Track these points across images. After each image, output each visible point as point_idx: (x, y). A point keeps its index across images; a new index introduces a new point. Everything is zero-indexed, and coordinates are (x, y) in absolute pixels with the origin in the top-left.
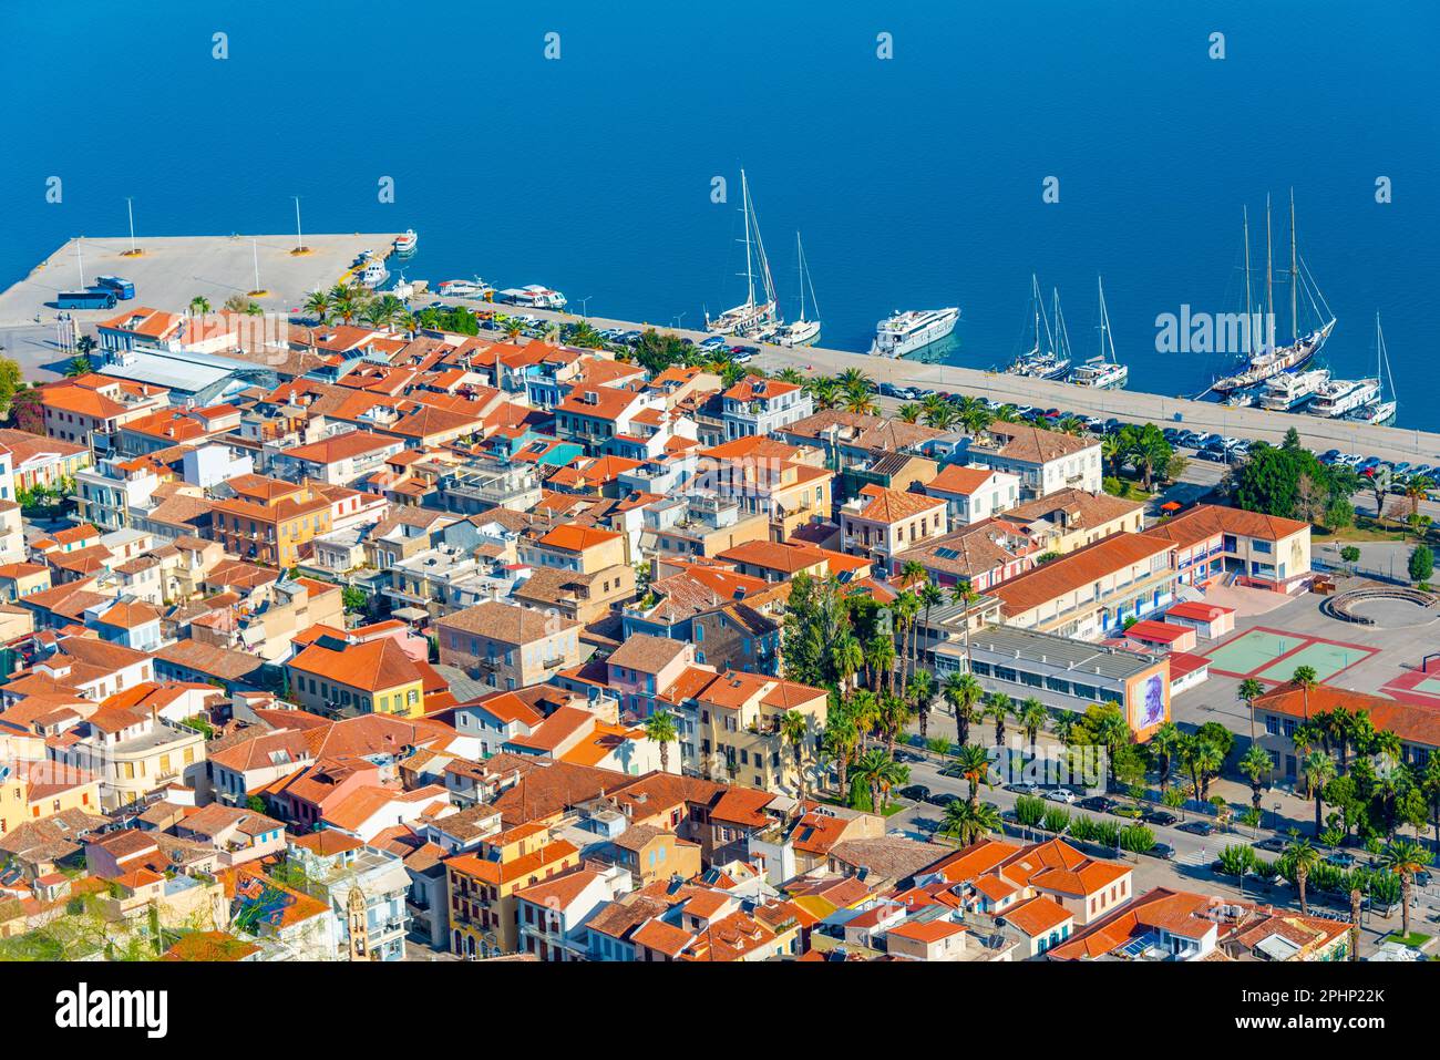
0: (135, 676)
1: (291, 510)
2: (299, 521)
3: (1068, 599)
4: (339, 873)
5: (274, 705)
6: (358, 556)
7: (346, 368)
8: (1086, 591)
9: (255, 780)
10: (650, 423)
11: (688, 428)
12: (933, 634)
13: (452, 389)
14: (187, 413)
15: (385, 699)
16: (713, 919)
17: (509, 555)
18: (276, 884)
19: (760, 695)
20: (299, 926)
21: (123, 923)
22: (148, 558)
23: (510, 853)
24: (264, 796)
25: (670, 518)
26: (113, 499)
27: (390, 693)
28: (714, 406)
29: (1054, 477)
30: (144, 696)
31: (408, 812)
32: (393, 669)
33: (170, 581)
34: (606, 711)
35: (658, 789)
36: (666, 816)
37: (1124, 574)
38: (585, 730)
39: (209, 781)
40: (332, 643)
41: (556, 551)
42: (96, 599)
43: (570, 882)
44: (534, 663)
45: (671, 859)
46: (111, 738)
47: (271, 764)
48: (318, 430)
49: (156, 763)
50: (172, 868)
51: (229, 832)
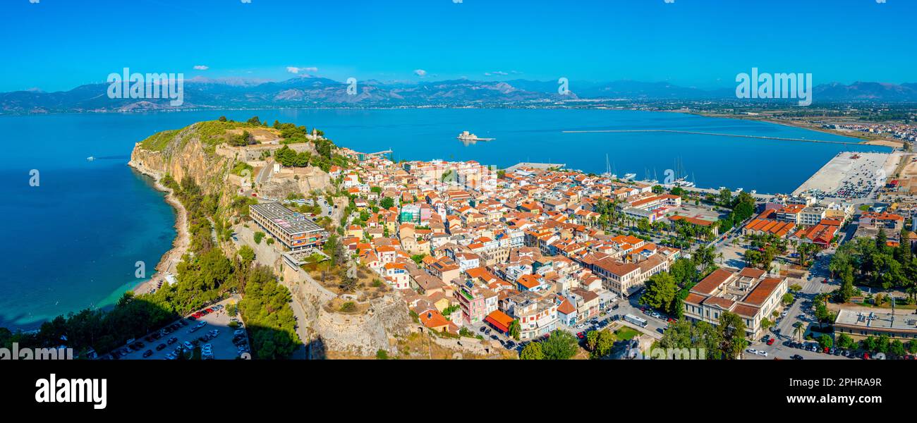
1: (531, 189)
4: (513, 232)
5: (516, 210)
6: (540, 196)
7: (547, 175)
8: (647, 204)
9: (508, 220)
10: (587, 182)
11: (592, 184)
12: (620, 208)
14: (524, 177)
15: (533, 211)
17: (561, 196)
18: (503, 233)
19: (590, 214)
20: (504, 240)
21: (477, 236)
22: (508, 192)
23: (541, 232)
24: (509, 222)
25: (585, 193)
26: (509, 186)
28: (597, 182)
29: (644, 191)
30: (498, 209)
31: (529, 226)
32: (535, 207)
33: (510, 196)
34: (566, 215)
35: (569, 226)
36: (570, 230)
37: (652, 202)
38: (562, 218)
39: (502, 220)
40: (527, 203)
41: (567, 196)
42: (498, 196)
43: (550, 237)
44: (558, 208)
45: (567, 234)
46: (489, 212)
47: (511, 218)
48: (540, 180)
49: (495, 216)
50: (487, 228)
51: (500, 225)
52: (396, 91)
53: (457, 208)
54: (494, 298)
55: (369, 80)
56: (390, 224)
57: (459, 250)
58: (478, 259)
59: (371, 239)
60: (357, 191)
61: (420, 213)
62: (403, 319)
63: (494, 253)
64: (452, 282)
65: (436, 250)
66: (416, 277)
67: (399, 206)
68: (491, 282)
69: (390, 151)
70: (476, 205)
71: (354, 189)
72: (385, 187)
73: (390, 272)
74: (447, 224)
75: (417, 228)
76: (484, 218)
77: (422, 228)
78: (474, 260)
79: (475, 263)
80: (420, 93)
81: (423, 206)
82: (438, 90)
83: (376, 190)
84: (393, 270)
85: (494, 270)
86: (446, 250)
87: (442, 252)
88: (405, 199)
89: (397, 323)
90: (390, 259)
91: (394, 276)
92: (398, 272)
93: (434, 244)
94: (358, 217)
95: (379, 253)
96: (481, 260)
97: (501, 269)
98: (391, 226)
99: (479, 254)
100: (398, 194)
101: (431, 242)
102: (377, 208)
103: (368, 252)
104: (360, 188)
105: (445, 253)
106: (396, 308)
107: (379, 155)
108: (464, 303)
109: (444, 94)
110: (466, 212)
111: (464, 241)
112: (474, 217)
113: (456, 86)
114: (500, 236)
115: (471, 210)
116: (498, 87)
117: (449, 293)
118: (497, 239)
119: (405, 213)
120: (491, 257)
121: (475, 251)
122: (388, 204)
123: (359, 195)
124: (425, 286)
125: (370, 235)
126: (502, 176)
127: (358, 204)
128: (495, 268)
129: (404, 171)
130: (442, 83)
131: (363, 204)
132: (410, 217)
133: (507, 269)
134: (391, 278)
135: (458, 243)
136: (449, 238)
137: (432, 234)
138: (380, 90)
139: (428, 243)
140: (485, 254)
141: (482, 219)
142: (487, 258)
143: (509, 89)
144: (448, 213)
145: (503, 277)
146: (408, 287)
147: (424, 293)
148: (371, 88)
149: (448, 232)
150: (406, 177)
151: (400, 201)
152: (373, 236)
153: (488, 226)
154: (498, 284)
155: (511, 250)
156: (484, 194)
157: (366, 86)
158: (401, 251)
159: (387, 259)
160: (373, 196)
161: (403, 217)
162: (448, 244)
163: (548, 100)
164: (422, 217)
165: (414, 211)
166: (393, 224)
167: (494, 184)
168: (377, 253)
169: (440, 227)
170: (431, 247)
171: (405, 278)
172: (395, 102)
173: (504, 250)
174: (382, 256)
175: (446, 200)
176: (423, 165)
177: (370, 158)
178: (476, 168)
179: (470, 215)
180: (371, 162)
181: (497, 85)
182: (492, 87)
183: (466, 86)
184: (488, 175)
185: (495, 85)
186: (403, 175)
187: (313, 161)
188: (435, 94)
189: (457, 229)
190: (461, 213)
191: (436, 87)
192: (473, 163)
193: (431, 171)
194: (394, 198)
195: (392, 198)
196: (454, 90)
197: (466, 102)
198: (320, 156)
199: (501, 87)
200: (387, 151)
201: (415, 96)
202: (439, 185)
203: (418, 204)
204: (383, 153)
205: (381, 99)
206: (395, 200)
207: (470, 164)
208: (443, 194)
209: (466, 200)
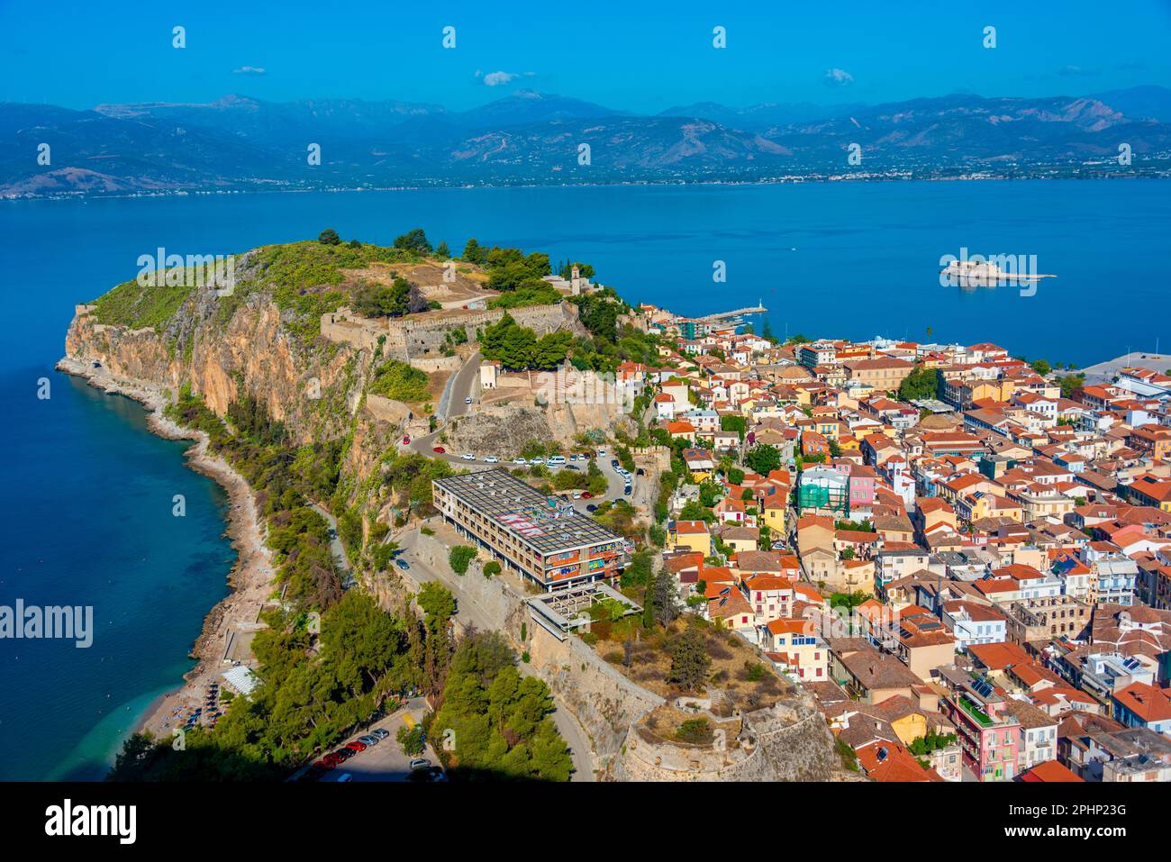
0: (1062, 478)
2: (1167, 442)
4: (1103, 559)
5: (1115, 497)
9: (1090, 521)
14: (1142, 402)
15: (1167, 505)
18: (1073, 557)
20: (1076, 577)
21: (1000, 557)
22: (1091, 441)
24: (1092, 529)
26: (1093, 424)
30: (1062, 487)
31: (1154, 547)
33: (1098, 452)
39: (1071, 520)
40: (1149, 480)
42: (1061, 451)
46: (1034, 495)
47: (1098, 516)
49: (1051, 507)
50: (1029, 541)
51: (1065, 536)
52: (772, 132)
53: (944, 479)
54: (1047, 729)
56: (773, 515)
57: (953, 594)
58: (1003, 623)
59: (729, 552)
60: (688, 428)
61: (847, 489)
62: (820, 759)
63: (1047, 609)
64: (934, 673)
65: (890, 585)
66: (845, 655)
67: (792, 468)
68: (1041, 685)
69: (761, 308)
70: (999, 473)
71: (680, 422)
73: (782, 641)
74: (917, 518)
75: (841, 527)
76: (1019, 511)
77: (854, 526)
78: (993, 624)
79: (996, 632)
80: (837, 138)
81: (856, 472)
82: (892, 127)
83: (734, 424)
84: (788, 636)
85: (1047, 655)
86: (917, 589)
87: (907, 593)
88: (809, 447)
89: (806, 768)
90: (778, 607)
91: (789, 649)
92: (801, 642)
93: (887, 572)
94: (696, 499)
95: (753, 594)
96: (1011, 624)
97: (1068, 657)
98: (776, 520)
99: (1007, 608)
101: (879, 565)
102: (738, 471)
103: (725, 591)
104: (694, 422)
105: (913, 596)
106: (805, 734)
107: (733, 318)
108: (967, 731)
109: (907, 138)
110: (971, 490)
111: (963, 568)
112: (992, 506)
113: (942, 113)
114: (1065, 565)
115: (984, 487)
116: (1071, 113)
117: (929, 703)
118: (1056, 573)
119: (809, 488)
120: (1039, 619)
121: (993, 597)
122: (764, 461)
123: (693, 439)
124: (868, 680)
125: (727, 542)
126: (1073, 393)
127: (693, 464)
128: (1050, 649)
129: (801, 371)
130: (901, 107)
131: (707, 464)
132: (822, 498)
133: (1084, 660)
134: (786, 654)
135: (948, 571)
136: (926, 559)
137: (880, 544)
138: (728, 131)
139: (871, 566)
140: (1021, 609)
141: (1015, 514)
142: (1029, 620)
143: (1104, 117)
144: (921, 489)
145: (1072, 677)
146: (825, 677)
147: (864, 695)
148: (704, 129)
149: (922, 544)
150: (805, 386)
151: (795, 455)
152: (733, 545)
153: (1033, 534)
154: (1058, 696)
155: (1097, 605)
156: (1021, 441)
157: (691, 121)
158: (804, 584)
159: (772, 607)
160: (727, 441)
161: (804, 497)
162: (921, 573)
164: (854, 498)
165: (833, 484)
166: (780, 513)
167: (1049, 413)
168: (747, 591)
169: (899, 528)
170: (877, 577)
171: (817, 656)
172: (769, 165)
173: (1075, 606)
174: (759, 598)
175: (915, 454)
176: (851, 351)
177: (709, 331)
178: (997, 365)
179: (980, 501)
180: (714, 343)
181: (1066, 108)
182: (1051, 115)
183: (971, 113)
184: (1033, 386)
185: (1060, 106)
186: (799, 380)
187: (577, 353)
188: (881, 140)
189: (945, 534)
190: (956, 492)
191: (882, 118)
192: (992, 349)
193: (874, 372)
194: (781, 446)
195: (774, 446)
196: (935, 126)
197: (968, 160)
198: (591, 337)
199: (1081, 113)
200: (754, 309)
201: (824, 147)
202: (897, 411)
203: (843, 466)
204: (742, 315)
205: (731, 157)
206: (784, 451)
207: (980, 353)
208: (907, 436)
209: (970, 456)
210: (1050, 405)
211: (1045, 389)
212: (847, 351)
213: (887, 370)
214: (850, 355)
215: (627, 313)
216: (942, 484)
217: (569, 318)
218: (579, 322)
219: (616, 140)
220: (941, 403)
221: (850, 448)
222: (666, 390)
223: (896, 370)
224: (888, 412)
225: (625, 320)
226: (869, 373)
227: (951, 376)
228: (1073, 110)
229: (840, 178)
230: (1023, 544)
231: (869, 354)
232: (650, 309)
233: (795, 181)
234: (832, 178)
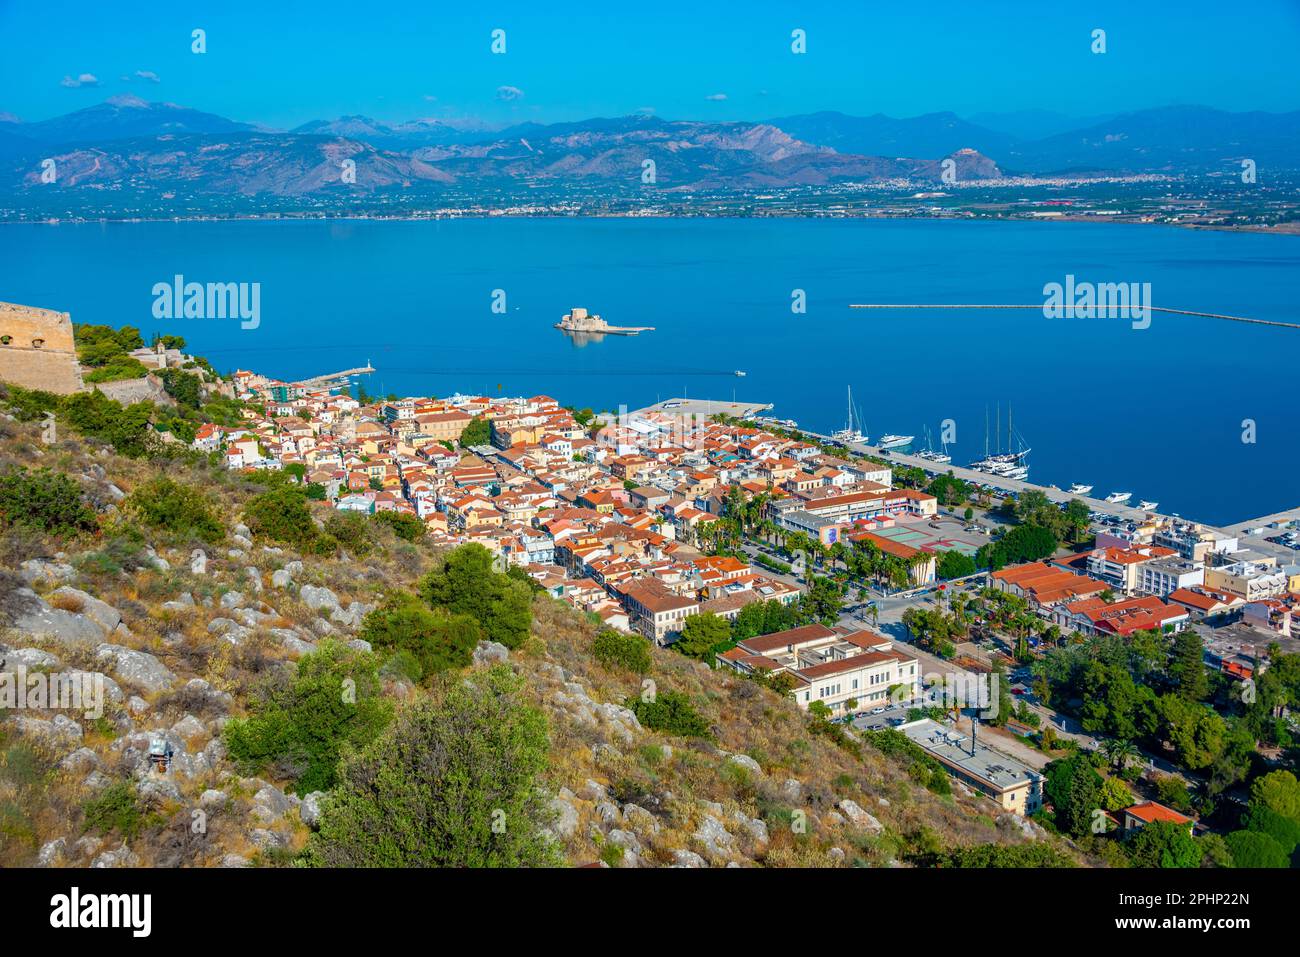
0: (544, 495)
2: (634, 466)
3: (835, 509)
5: (569, 504)
8: (846, 507)
10: (762, 452)
12: (776, 510)
13: (717, 439)
15: (601, 508)
16: (613, 563)
19: (699, 516)
26: (594, 457)
27: (603, 506)
29: (871, 476)
30: (539, 501)
31: (574, 532)
32: (606, 499)
36: (640, 541)
37: (862, 504)
38: (646, 520)
39: (534, 522)
42: (552, 476)
43: (596, 550)
44: (652, 503)
45: (626, 548)
46: (512, 507)
47: (548, 517)
49: (521, 515)
51: (518, 531)
52: (434, 154)
53: (453, 501)
55: (346, 119)
61: (372, 509)
67: (334, 498)
69: (369, 368)
71: (247, 469)
72: (318, 463)
76: (500, 519)
80: (506, 163)
81: (381, 498)
82: (566, 152)
83: (295, 469)
88: (353, 484)
100: (339, 476)
104: (260, 467)
107: (338, 380)
109: (582, 164)
110: (468, 506)
112: (480, 517)
113: (620, 137)
115: (477, 504)
116: (750, 141)
119: (343, 511)
122: (313, 494)
129: (378, 426)
130: (579, 127)
138: (379, 152)
141: (497, 520)
143: (783, 146)
150: (377, 438)
151: (341, 489)
156: (528, 472)
157: (333, 140)
163: (902, 184)
165: (360, 507)
172: (428, 194)
175: (439, 485)
176: (428, 407)
177: (304, 394)
178: (546, 414)
179: (472, 513)
180: (305, 404)
181: (746, 135)
182: (731, 142)
183: (650, 138)
184: (562, 430)
185: (740, 132)
186: (372, 434)
187: (160, 418)
188: (553, 167)
189: (437, 536)
190: (457, 509)
191: (557, 140)
192: (545, 401)
193: (438, 424)
194: (327, 483)
195: (322, 484)
196: (612, 152)
197: (646, 191)
198: (176, 405)
199: (762, 140)
200: (363, 370)
201: (492, 173)
202: (442, 455)
203: (370, 494)
204: (349, 376)
205: (383, 184)
206: (330, 488)
207: (536, 404)
208: (446, 474)
209: (484, 485)
210: (566, 444)
211: (572, 432)
212: (426, 407)
213: (450, 422)
214: (427, 411)
215: (214, 381)
216: (451, 505)
217: (155, 390)
218: (164, 392)
219: (242, 162)
220: (491, 448)
221: (392, 484)
222: (238, 446)
223: (457, 422)
224: (437, 456)
225: (212, 388)
226: (435, 426)
227: (499, 425)
228: (752, 137)
229: (502, 212)
230: (486, 537)
231: (443, 409)
232: (244, 375)
233: (452, 216)
234: (493, 213)
